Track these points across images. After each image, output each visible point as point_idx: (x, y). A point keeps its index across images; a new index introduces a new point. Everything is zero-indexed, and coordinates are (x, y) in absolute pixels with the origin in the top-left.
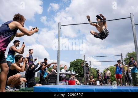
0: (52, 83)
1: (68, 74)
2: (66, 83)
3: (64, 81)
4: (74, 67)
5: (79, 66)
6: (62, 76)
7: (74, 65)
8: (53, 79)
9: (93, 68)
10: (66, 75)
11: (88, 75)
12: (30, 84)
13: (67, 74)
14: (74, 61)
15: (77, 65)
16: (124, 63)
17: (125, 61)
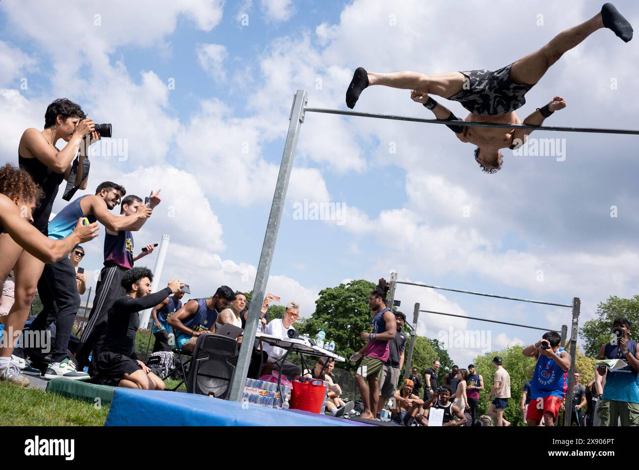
0: (210, 377)
1: (298, 350)
2: (278, 389)
3: (273, 380)
4: (336, 314)
5: (360, 314)
6: (266, 355)
7: (337, 307)
8: (223, 359)
9: (425, 339)
10: (285, 351)
11: (396, 373)
12: (102, 363)
13: (291, 348)
14: (342, 286)
15: (352, 309)
16: (582, 343)
17: (591, 332)
